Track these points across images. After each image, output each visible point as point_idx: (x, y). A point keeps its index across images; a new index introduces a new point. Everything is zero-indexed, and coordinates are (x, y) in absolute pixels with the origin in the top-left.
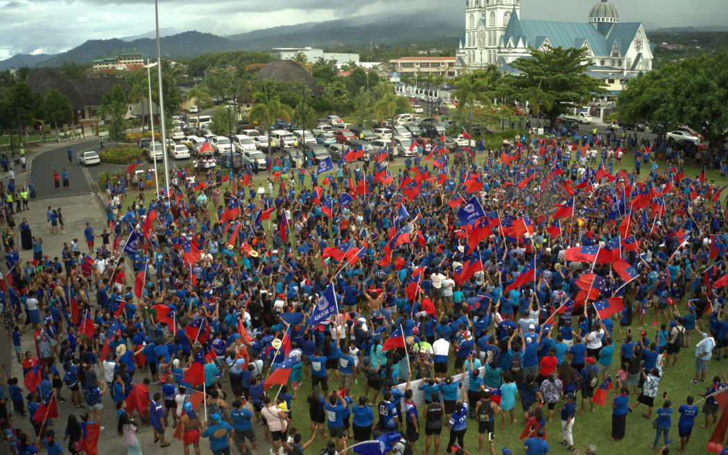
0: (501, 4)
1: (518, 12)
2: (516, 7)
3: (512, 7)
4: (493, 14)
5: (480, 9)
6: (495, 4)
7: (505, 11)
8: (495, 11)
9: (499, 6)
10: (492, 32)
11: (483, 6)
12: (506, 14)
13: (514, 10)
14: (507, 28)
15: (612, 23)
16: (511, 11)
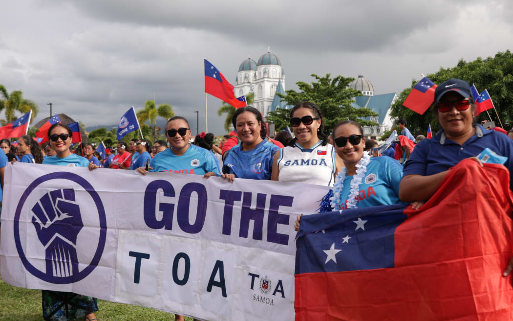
0: (268, 78)
1: (283, 85)
2: (281, 80)
3: (278, 80)
4: (260, 87)
5: (249, 84)
6: (262, 77)
7: (271, 84)
8: (262, 84)
9: (266, 79)
10: (260, 103)
11: (251, 81)
12: (272, 87)
13: (279, 83)
14: (274, 100)
15: (369, 96)
16: (277, 84)
